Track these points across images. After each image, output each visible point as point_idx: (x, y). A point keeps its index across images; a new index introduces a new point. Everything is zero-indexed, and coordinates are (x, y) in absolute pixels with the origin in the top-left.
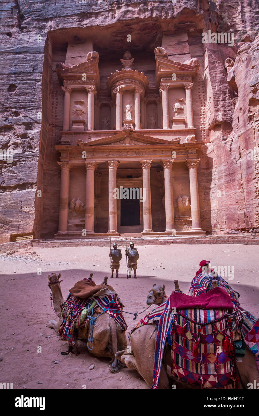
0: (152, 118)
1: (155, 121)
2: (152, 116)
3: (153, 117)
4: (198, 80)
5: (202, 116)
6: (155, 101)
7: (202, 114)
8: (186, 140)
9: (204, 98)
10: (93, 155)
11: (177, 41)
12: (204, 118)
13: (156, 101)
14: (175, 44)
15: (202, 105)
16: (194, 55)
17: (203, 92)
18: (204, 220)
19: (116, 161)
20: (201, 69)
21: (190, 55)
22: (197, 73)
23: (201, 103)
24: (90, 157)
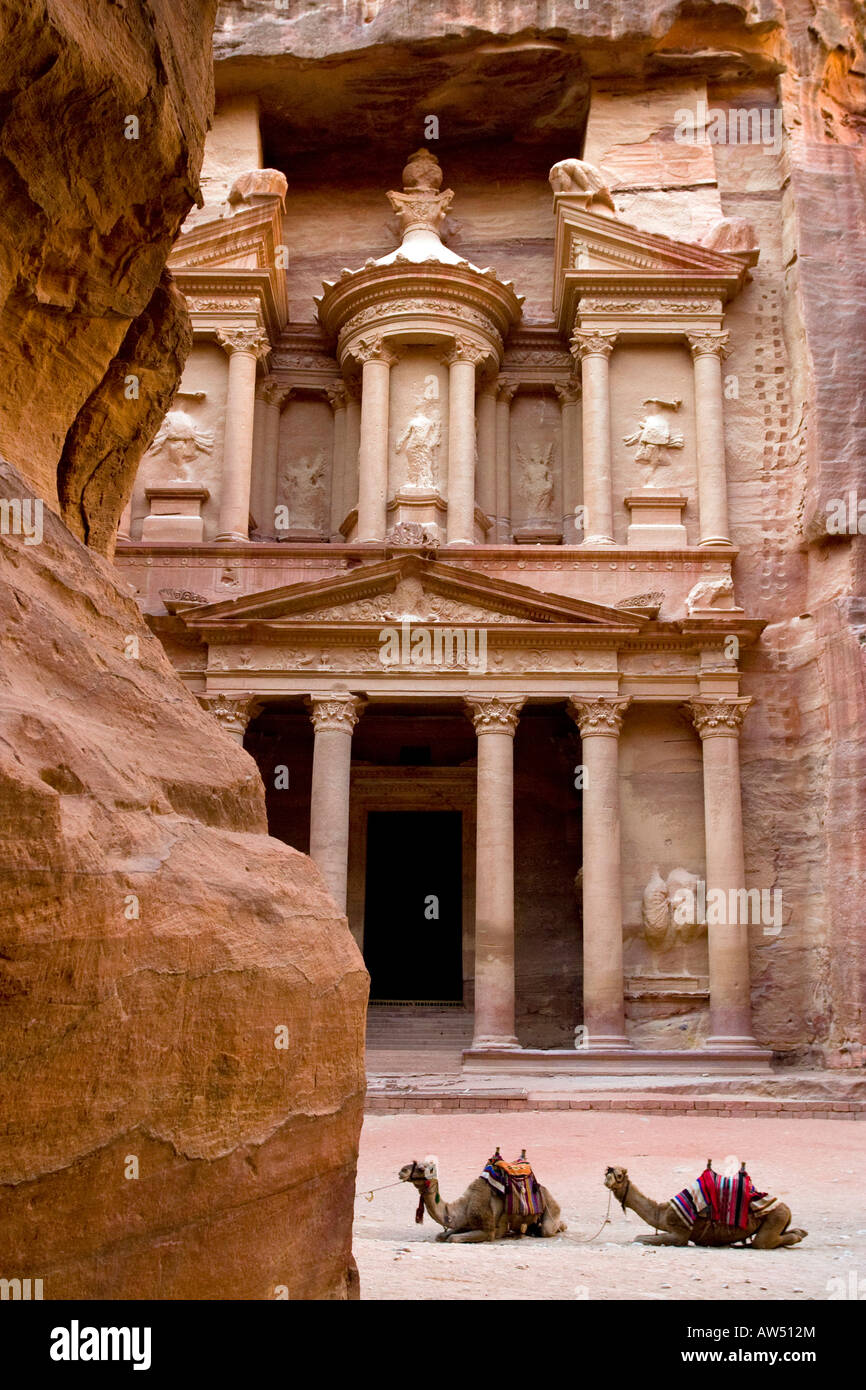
0: (537, 470)
1: (549, 486)
2: (537, 459)
3: (542, 463)
4: (755, 310)
5: (773, 482)
6: (552, 387)
7: (772, 473)
8: (688, 601)
9: (779, 396)
10: (243, 661)
11: (657, 125)
12: (781, 492)
13: (557, 388)
14: (647, 140)
15: (770, 428)
16: (740, 190)
17: (779, 370)
18: (772, 996)
19: (353, 693)
20: (772, 258)
21: (716, 193)
22: (750, 280)
23: (768, 421)
24: (226, 668)
